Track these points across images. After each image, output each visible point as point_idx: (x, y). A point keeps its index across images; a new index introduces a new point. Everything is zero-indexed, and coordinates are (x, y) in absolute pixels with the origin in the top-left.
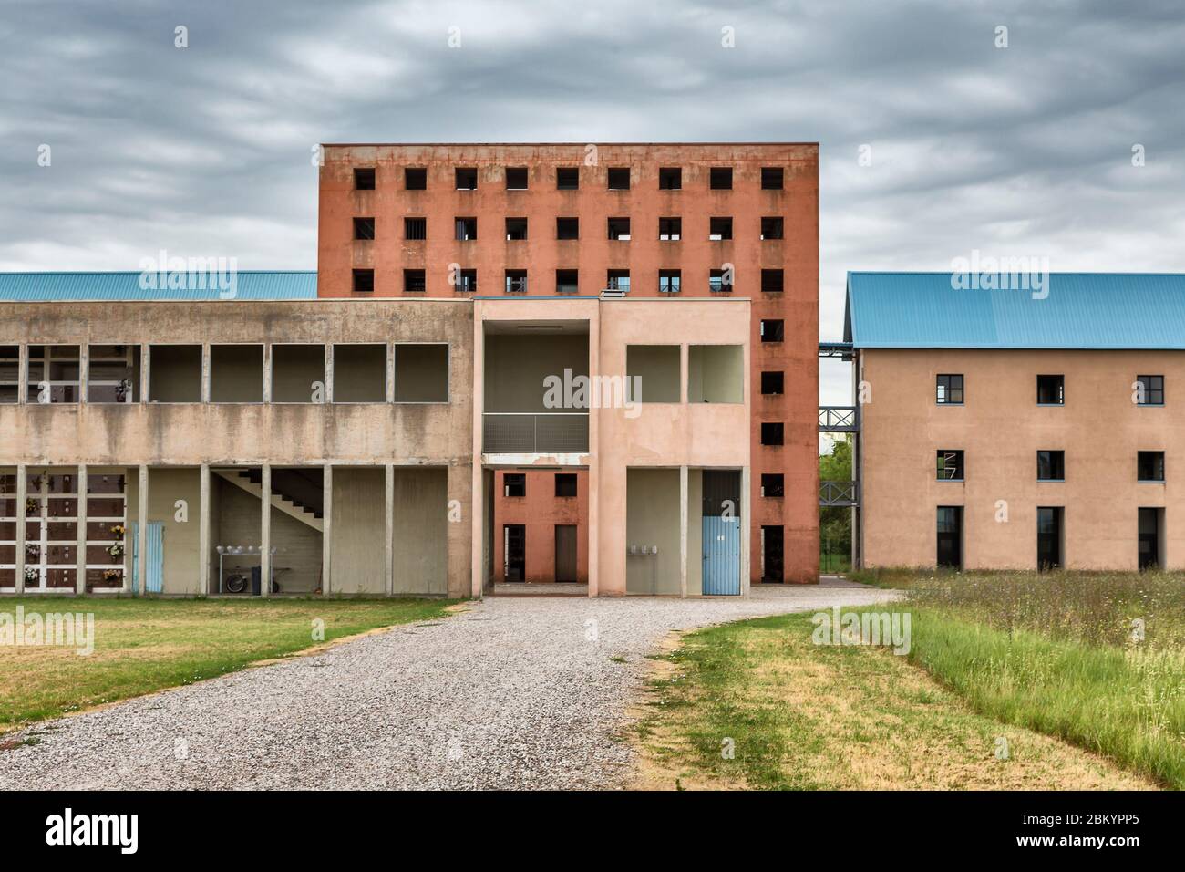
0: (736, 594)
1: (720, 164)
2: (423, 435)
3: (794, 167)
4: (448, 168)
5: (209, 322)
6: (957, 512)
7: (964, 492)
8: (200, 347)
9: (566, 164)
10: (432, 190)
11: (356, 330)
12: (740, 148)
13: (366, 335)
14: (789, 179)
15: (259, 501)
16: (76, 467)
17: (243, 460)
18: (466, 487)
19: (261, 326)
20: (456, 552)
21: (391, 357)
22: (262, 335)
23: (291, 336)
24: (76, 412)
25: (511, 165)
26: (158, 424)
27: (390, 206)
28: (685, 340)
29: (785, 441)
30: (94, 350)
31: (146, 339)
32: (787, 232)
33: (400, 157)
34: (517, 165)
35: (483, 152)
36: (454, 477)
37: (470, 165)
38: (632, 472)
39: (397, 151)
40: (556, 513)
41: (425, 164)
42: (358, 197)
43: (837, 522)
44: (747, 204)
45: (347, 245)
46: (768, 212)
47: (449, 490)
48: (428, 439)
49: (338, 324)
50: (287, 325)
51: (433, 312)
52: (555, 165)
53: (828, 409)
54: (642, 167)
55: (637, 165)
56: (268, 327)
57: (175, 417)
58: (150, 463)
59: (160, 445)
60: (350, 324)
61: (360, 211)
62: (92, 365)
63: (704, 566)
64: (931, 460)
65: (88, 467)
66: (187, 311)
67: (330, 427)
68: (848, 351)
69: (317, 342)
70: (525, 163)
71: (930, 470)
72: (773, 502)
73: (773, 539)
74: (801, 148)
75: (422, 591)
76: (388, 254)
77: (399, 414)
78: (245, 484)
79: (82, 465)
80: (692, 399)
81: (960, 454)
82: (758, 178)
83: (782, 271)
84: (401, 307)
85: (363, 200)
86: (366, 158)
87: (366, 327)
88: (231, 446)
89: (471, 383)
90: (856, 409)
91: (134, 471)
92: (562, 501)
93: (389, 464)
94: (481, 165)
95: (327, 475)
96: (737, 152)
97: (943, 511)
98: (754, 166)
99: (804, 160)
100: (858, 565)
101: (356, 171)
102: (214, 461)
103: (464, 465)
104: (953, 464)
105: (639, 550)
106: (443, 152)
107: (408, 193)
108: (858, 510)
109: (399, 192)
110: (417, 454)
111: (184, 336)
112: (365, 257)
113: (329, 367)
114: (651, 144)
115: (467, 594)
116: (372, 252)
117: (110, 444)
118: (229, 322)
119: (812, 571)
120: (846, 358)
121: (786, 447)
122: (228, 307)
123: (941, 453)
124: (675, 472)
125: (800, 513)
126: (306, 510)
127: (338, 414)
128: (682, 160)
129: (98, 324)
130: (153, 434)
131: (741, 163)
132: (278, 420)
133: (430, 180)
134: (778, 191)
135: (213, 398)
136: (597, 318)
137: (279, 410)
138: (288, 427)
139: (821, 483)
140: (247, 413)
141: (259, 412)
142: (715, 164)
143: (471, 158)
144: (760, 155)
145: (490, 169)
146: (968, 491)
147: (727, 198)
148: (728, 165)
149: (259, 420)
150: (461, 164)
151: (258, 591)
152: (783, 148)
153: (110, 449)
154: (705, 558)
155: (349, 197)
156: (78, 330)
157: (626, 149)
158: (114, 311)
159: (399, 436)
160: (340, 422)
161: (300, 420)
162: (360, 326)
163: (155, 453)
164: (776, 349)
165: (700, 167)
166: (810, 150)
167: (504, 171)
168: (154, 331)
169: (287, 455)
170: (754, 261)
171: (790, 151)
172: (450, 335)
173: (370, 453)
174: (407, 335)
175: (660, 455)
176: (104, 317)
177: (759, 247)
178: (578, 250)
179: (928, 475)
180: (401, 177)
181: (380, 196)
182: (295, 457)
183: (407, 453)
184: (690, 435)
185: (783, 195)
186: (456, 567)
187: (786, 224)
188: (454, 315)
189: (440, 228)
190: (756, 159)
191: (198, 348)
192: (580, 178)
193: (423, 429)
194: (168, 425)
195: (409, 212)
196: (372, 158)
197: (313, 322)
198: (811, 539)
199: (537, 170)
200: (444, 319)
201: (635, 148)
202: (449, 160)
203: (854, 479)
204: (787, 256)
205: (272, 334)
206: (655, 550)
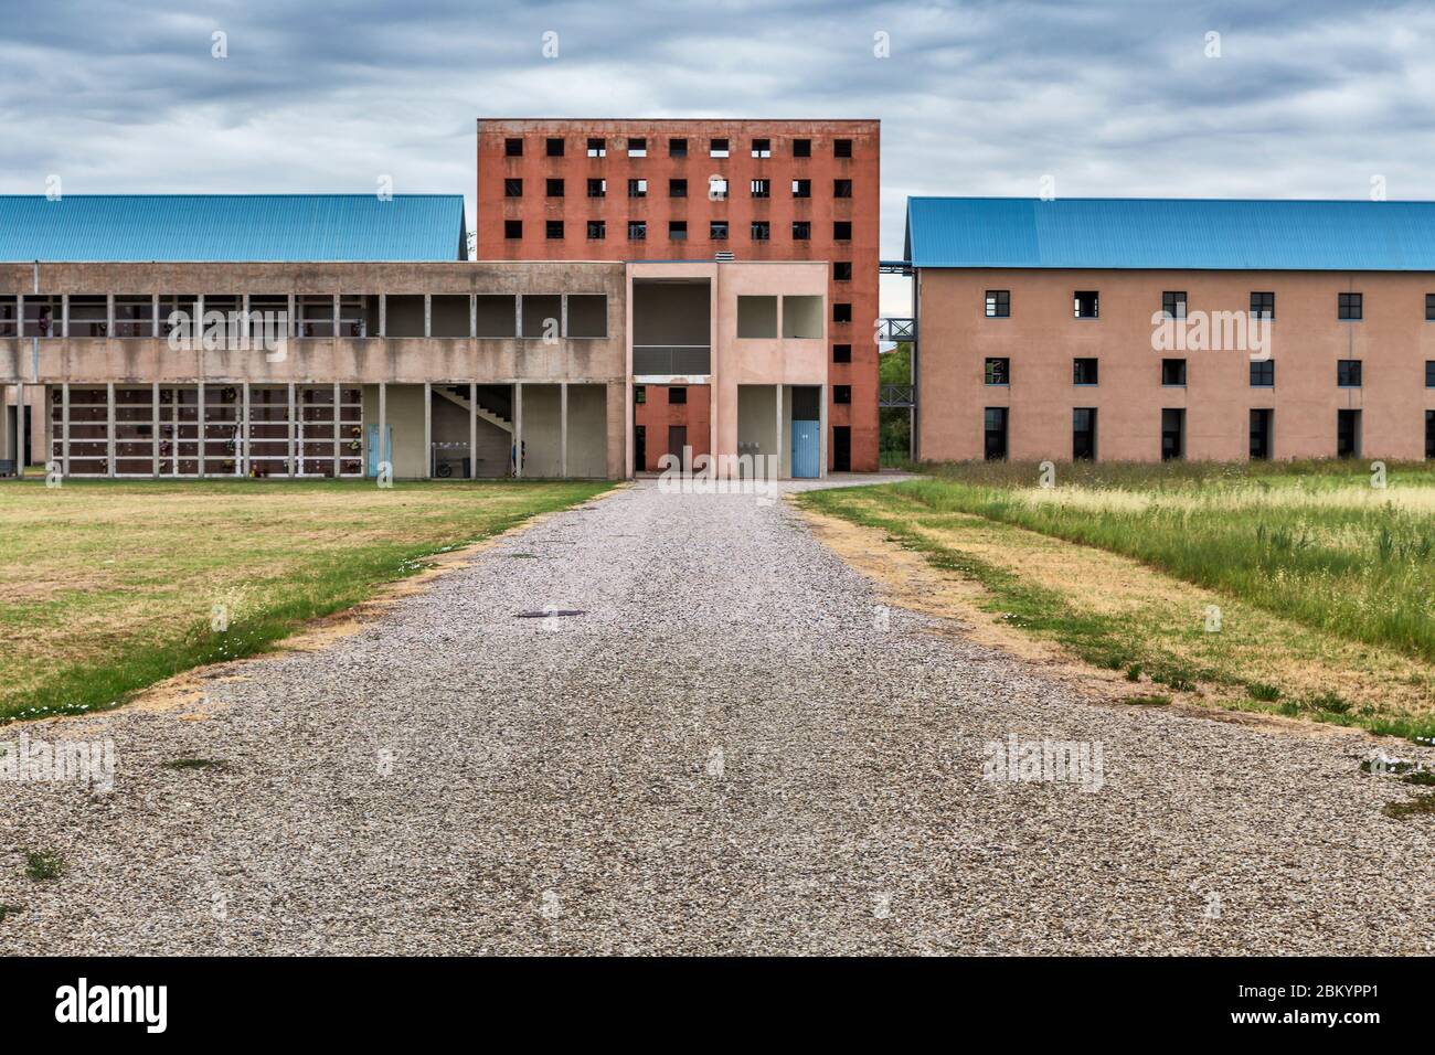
0: (816, 478)
1: (801, 137)
2: (589, 361)
3: (860, 138)
4: (582, 139)
5: (430, 278)
6: (1003, 413)
7: (1009, 395)
8: (423, 296)
9: (677, 136)
10: (570, 157)
11: (538, 284)
12: (816, 123)
13: (546, 287)
14: (855, 149)
15: (468, 412)
16: (332, 385)
17: (456, 380)
18: (621, 400)
19: (469, 281)
20: (613, 446)
21: (564, 303)
22: (469, 288)
23: (490, 288)
24: (332, 344)
25: (633, 136)
26: (393, 353)
27: (535, 169)
28: (780, 291)
29: (852, 359)
30: (343, 298)
31: (383, 290)
32: (855, 191)
33: (543, 129)
34: (638, 137)
35: (610, 126)
36: (612, 392)
37: (600, 136)
38: (742, 388)
39: (540, 125)
40: (670, 417)
41: (563, 135)
42: (509, 162)
43: (899, 420)
44: (822, 169)
45: (500, 201)
46: (840, 176)
47: (608, 401)
48: (592, 364)
49: (525, 279)
50: (487, 280)
51: (595, 271)
52: (668, 136)
53: (890, 321)
54: (739, 139)
55: (734, 136)
56: (473, 282)
57: (406, 348)
58: (387, 382)
59: (395, 368)
60: (535, 280)
61: (511, 173)
62: (342, 307)
63: (793, 457)
64: (980, 367)
65: (341, 385)
66: (413, 270)
67: (520, 356)
68: (907, 268)
69: (510, 293)
70: (644, 135)
71: (979, 376)
72: (843, 408)
73: (841, 438)
74: (865, 124)
75: (584, 475)
76: (533, 209)
77: (571, 346)
78: (452, 397)
79: (337, 383)
80: (785, 336)
81: (1006, 361)
82: (831, 148)
83: (850, 223)
84: (572, 267)
85: (514, 165)
86: (515, 131)
87: (546, 281)
88: (447, 369)
89: (624, 324)
90: (915, 321)
91: (376, 387)
92: (675, 407)
93: (564, 382)
94: (609, 137)
95: (519, 390)
96: (814, 128)
97: (991, 413)
98: (828, 138)
99: (868, 134)
100: (915, 459)
101: (507, 140)
102: (435, 381)
103: (620, 383)
104: (999, 370)
105: (745, 445)
106: (578, 125)
107: (550, 159)
108: (916, 410)
109: (542, 159)
110: (585, 375)
111: (412, 288)
112: (515, 210)
113: (519, 312)
114: (745, 120)
115: (621, 477)
116: (521, 207)
117: (357, 367)
118: (445, 278)
119: (873, 462)
120: (905, 274)
121: (853, 364)
122: (444, 267)
123: (988, 360)
124: (773, 388)
125: (864, 415)
126: (498, 416)
127: (526, 346)
128: (771, 133)
129: (347, 279)
130: (389, 360)
131: (818, 136)
132: (482, 350)
133: (567, 149)
134: (848, 159)
135: (433, 335)
136: (716, 275)
137: (482, 342)
138: (489, 356)
139: (883, 384)
140: (459, 345)
141: (468, 345)
142: (797, 136)
143: (601, 131)
144: (833, 129)
145: (616, 139)
146: (1012, 394)
147: (806, 164)
148: (808, 137)
149: (467, 351)
150: (592, 136)
151: (467, 474)
152: (851, 124)
153: (358, 372)
154: (793, 451)
155: (502, 163)
156: (332, 284)
157: (726, 124)
158: (359, 269)
159: (571, 362)
160: (527, 351)
161: (498, 349)
162: (541, 282)
163: (391, 374)
164: (845, 285)
165: (785, 139)
166: (873, 126)
167: (627, 141)
168: (389, 284)
169: (488, 375)
170: (828, 215)
171: (857, 126)
172: (608, 288)
173: (550, 374)
174: (576, 287)
175: (761, 375)
176: (351, 274)
177: (832, 205)
178: (686, 205)
179: (978, 381)
180: (544, 146)
181: (526, 161)
182: (494, 377)
183: (576, 375)
184: (784, 362)
185: (851, 162)
186: (613, 457)
187: (854, 185)
188: (611, 273)
189: (575, 188)
190: (830, 133)
191: (422, 297)
192: (689, 147)
193: (588, 357)
194: (400, 353)
195: (550, 174)
196: (520, 130)
197: (506, 278)
198: (872, 436)
199: (653, 140)
200: (604, 276)
201: (733, 123)
202: (582, 132)
203: (912, 383)
204: (855, 210)
205: (477, 287)
206: (757, 445)
